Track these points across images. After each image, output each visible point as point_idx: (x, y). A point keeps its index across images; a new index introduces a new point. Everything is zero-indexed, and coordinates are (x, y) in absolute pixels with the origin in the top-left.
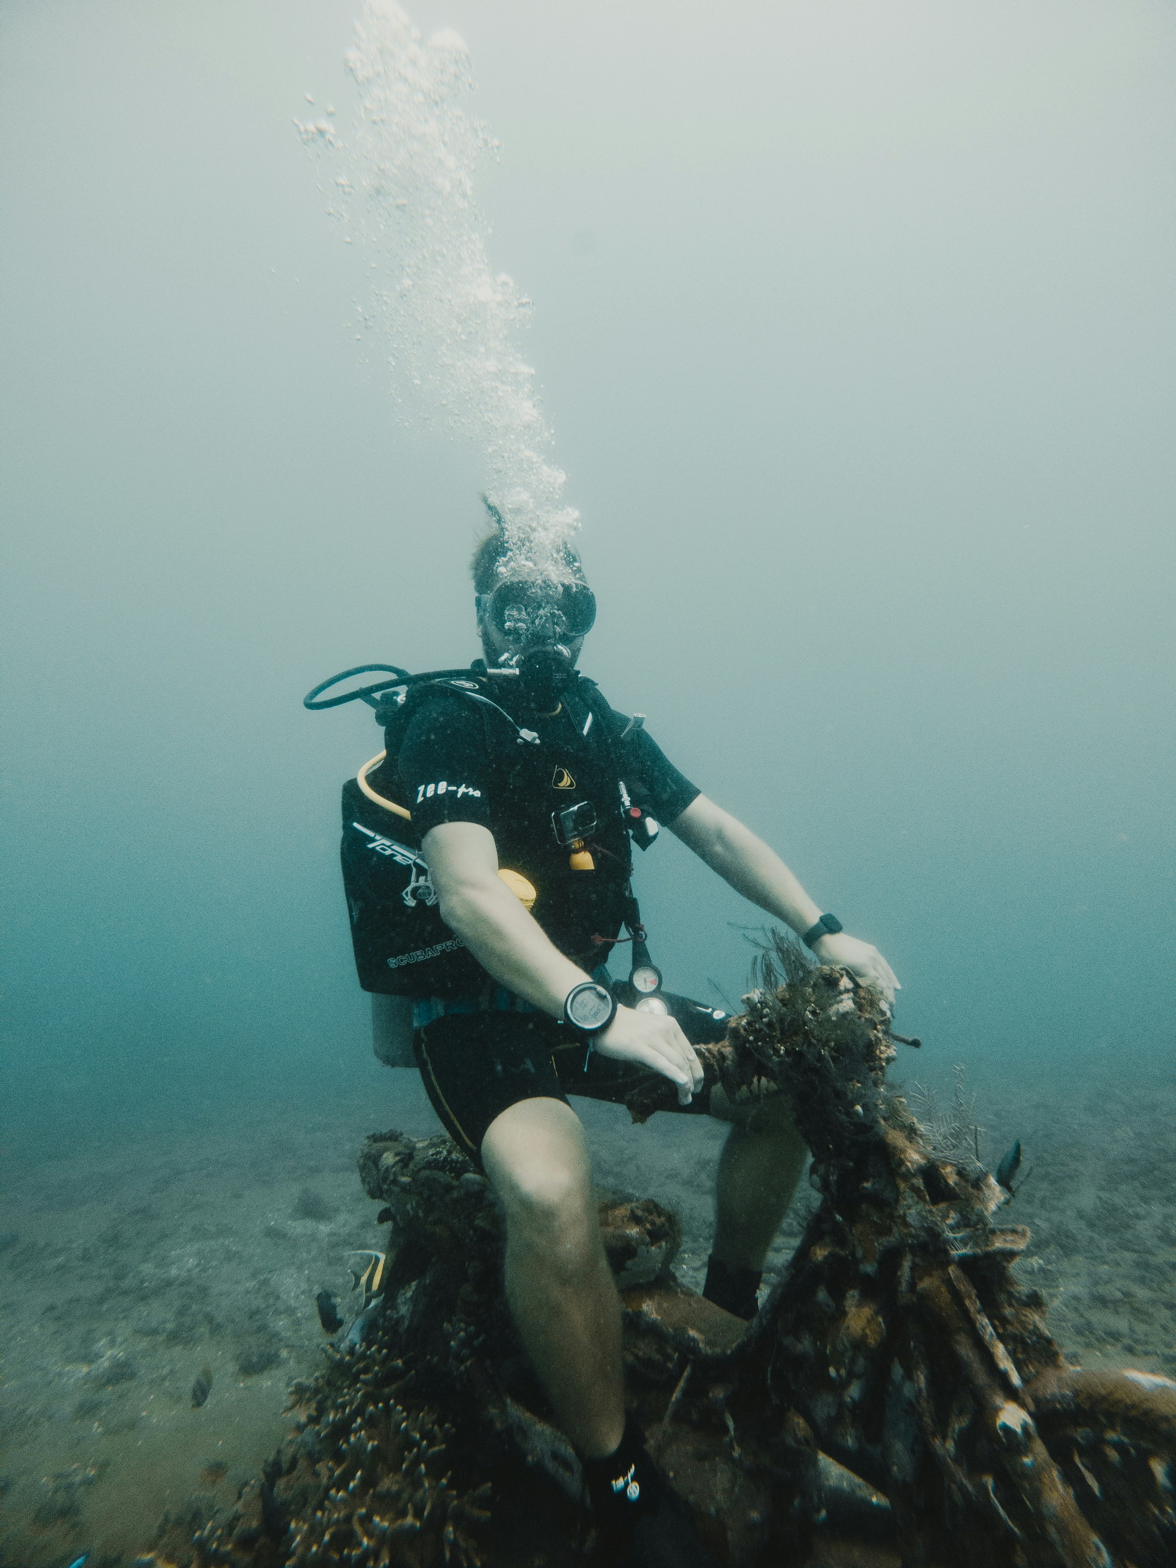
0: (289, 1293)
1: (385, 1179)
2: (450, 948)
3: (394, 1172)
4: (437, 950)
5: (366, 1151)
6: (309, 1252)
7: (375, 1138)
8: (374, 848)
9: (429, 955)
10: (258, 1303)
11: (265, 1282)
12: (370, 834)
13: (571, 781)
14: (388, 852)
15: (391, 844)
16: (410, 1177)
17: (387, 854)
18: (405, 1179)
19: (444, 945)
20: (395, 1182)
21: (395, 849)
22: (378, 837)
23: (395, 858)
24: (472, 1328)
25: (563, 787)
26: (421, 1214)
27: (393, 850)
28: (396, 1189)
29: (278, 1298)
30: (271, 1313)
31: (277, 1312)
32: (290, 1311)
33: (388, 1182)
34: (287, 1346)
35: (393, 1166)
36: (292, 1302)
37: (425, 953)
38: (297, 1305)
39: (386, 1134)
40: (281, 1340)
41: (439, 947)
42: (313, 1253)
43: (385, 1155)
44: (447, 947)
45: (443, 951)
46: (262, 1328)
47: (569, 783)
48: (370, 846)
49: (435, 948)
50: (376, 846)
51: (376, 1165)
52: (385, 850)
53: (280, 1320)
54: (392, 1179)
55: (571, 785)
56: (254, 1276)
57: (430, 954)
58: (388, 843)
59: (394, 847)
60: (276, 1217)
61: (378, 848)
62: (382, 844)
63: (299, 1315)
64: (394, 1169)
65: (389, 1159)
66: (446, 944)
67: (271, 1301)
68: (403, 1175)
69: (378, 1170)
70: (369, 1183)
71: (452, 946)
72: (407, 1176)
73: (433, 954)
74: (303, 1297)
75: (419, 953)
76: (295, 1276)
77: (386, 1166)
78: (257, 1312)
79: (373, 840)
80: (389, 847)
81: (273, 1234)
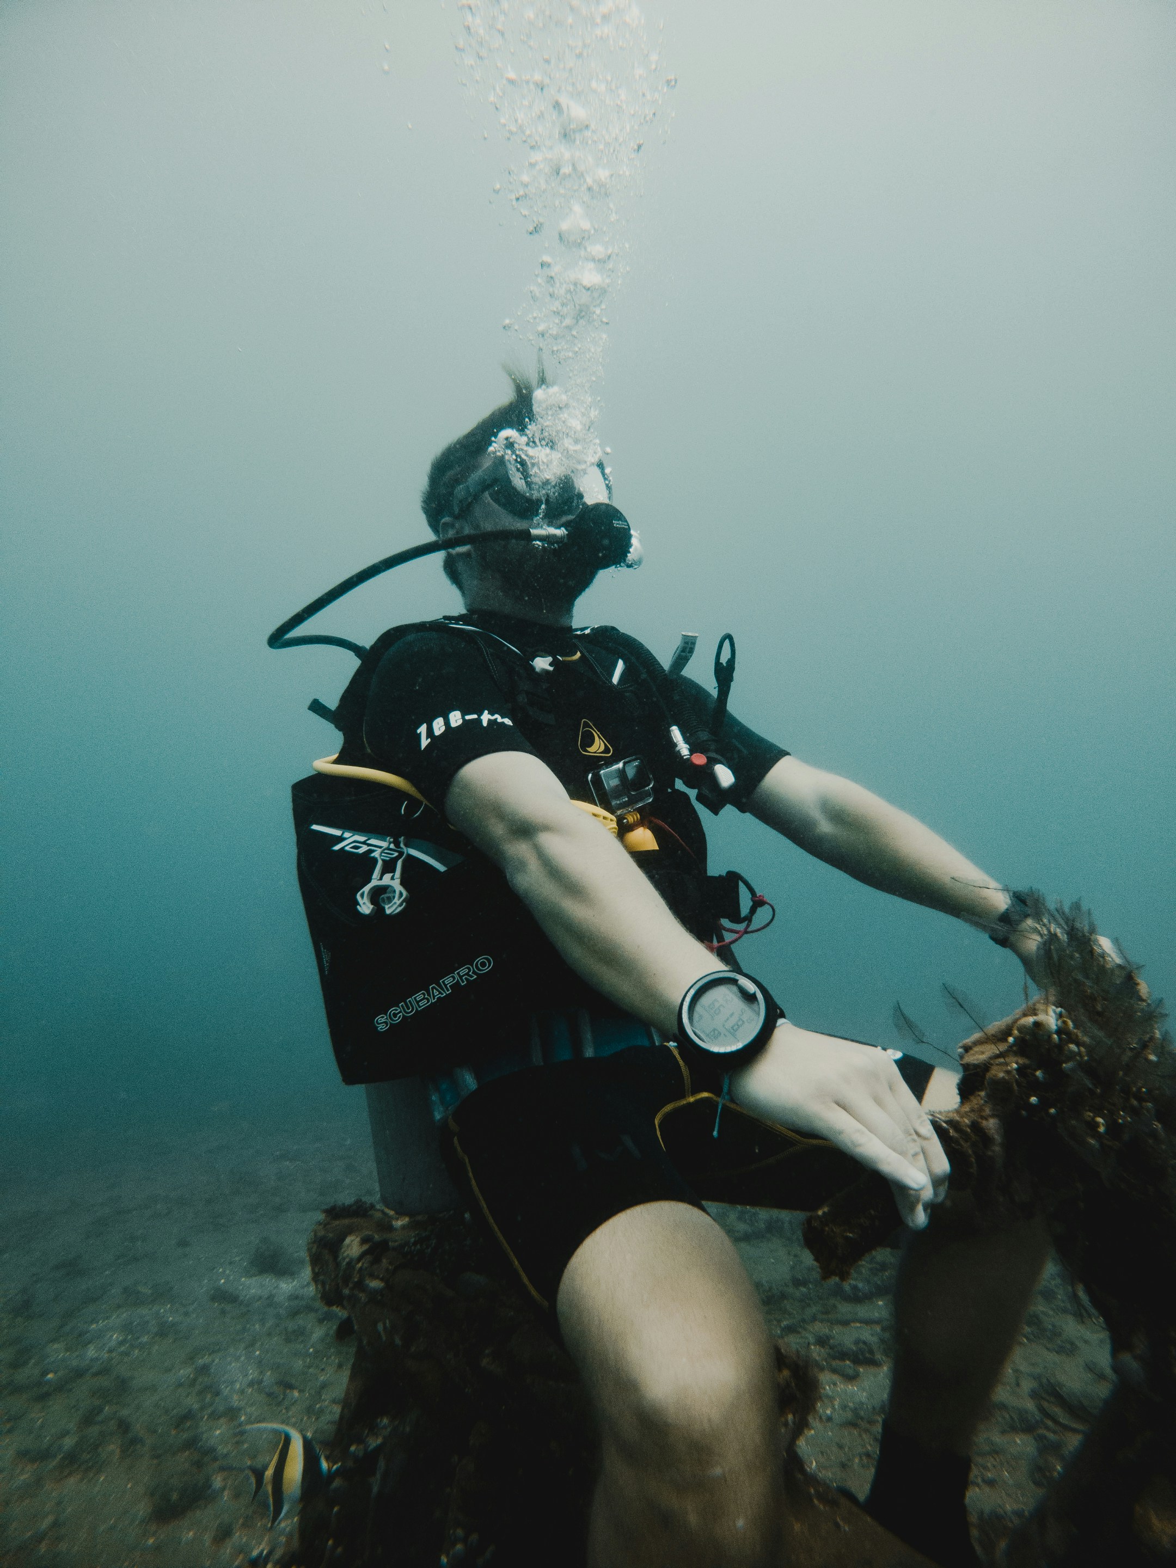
0: (233, 1383)
1: (346, 1279)
2: (466, 978)
3: (361, 1269)
4: (446, 985)
5: (321, 1233)
6: (263, 1322)
7: (334, 1213)
8: (342, 849)
9: (434, 997)
10: (192, 1402)
11: (204, 1370)
12: (337, 832)
13: (605, 745)
14: (364, 849)
15: (366, 838)
16: (382, 1280)
17: (361, 852)
18: (375, 1284)
19: (457, 977)
20: (360, 1285)
21: (372, 843)
22: (347, 835)
23: (372, 855)
24: (474, 1537)
25: (595, 753)
26: (398, 1341)
27: (369, 845)
28: (363, 1297)
29: (218, 1394)
30: (206, 1417)
31: (214, 1416)
32: (232, 1413)
33: (351, 1285)
34: (222, 1469)
35: (360, 1259)
36: (235, 1401)
37: (429, 995)
38: (242, 1404)
39: (350, 1206)
40: (215, 1459)
41: (448, 981)
42: (268, 1325)
43: (348, 1240)
44: (461, 977)
45: (456, 986)
46: (191, 1443)
47: (602, 748)
48: (337, 848)
49: (443, 982)
50: (345, 846)
51: (335, 1257)
52: (357, 848)
53: (217, 1428)
54: (356, 1280)
55: (606, 750)
56: (191, 1358)
57: (437, 994)
58: (362, 839)
59: (372, 841)
60: (228, 1272)
61: (347, 848)
62: (355, 842)
63: (243, 1418)
64: (360, 1265)
65: (353, 1247)
66: (458, 973)
67: (208, 1398)
68: (373, 1276)
69: (338, 1265)
70: (323, 1284)
71: (467, 974)
72: (377, 1278)
73: (440, 993)
74: (250, 1390)
75: (419, 996)
76: (243, 1358)
77: (347, 1260)
78: (188, 1416)
79: (341, 839)
80: (364, 843)
81: (223, 1297)
